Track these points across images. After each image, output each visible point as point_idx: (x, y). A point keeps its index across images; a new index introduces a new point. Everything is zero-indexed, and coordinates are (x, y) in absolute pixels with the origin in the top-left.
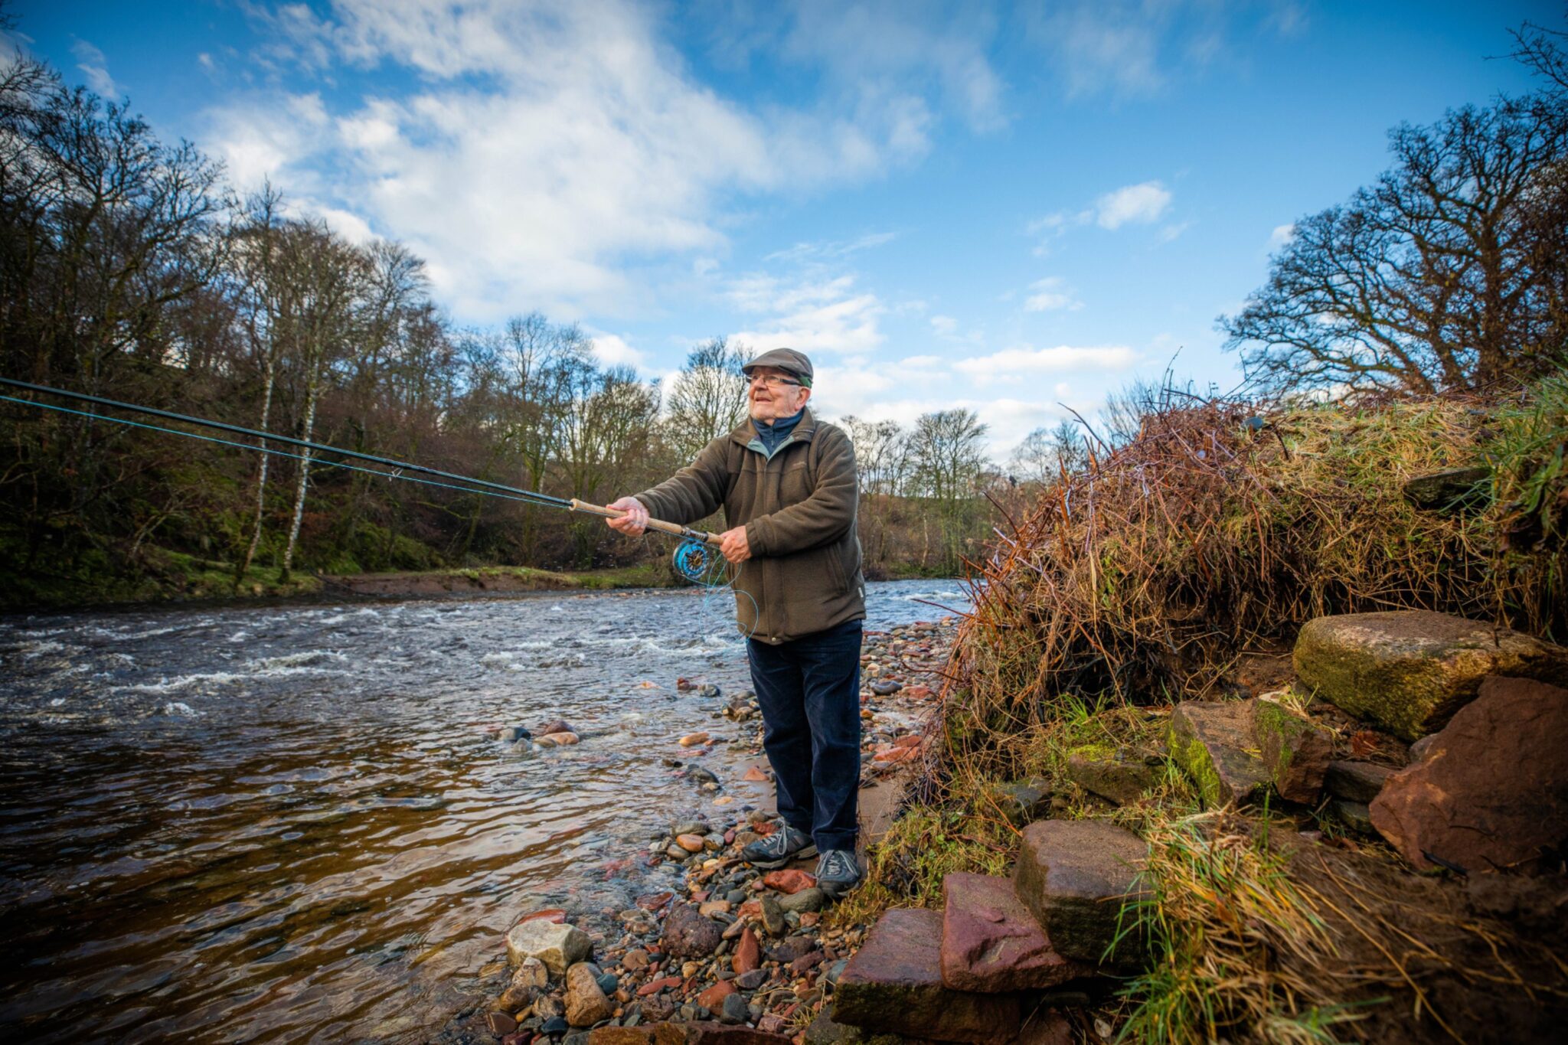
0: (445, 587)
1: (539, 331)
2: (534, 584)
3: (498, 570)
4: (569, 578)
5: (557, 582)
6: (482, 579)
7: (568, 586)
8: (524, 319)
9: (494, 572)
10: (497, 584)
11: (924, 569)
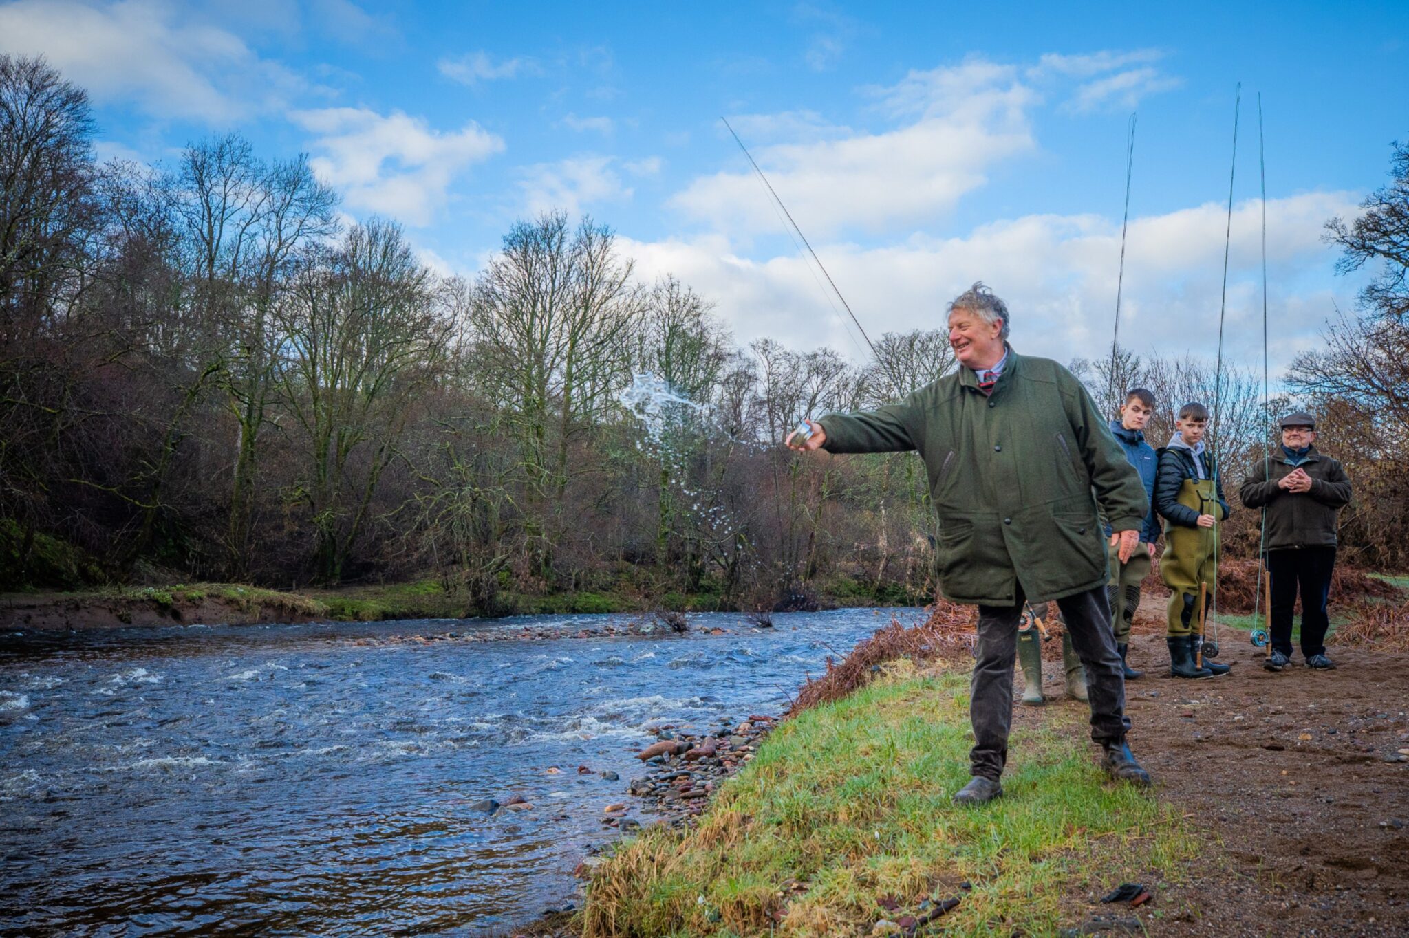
0: (120, 617)
1: (240, 169)
2: (257, 611)
3: (200, 590)
4: (310, 601)
5: (294, 609)
6: (177, 605)
7: (309, 614)
8: (212, 145)
9: (196, 594)
10: (200, 612)
11: (881, 590)
